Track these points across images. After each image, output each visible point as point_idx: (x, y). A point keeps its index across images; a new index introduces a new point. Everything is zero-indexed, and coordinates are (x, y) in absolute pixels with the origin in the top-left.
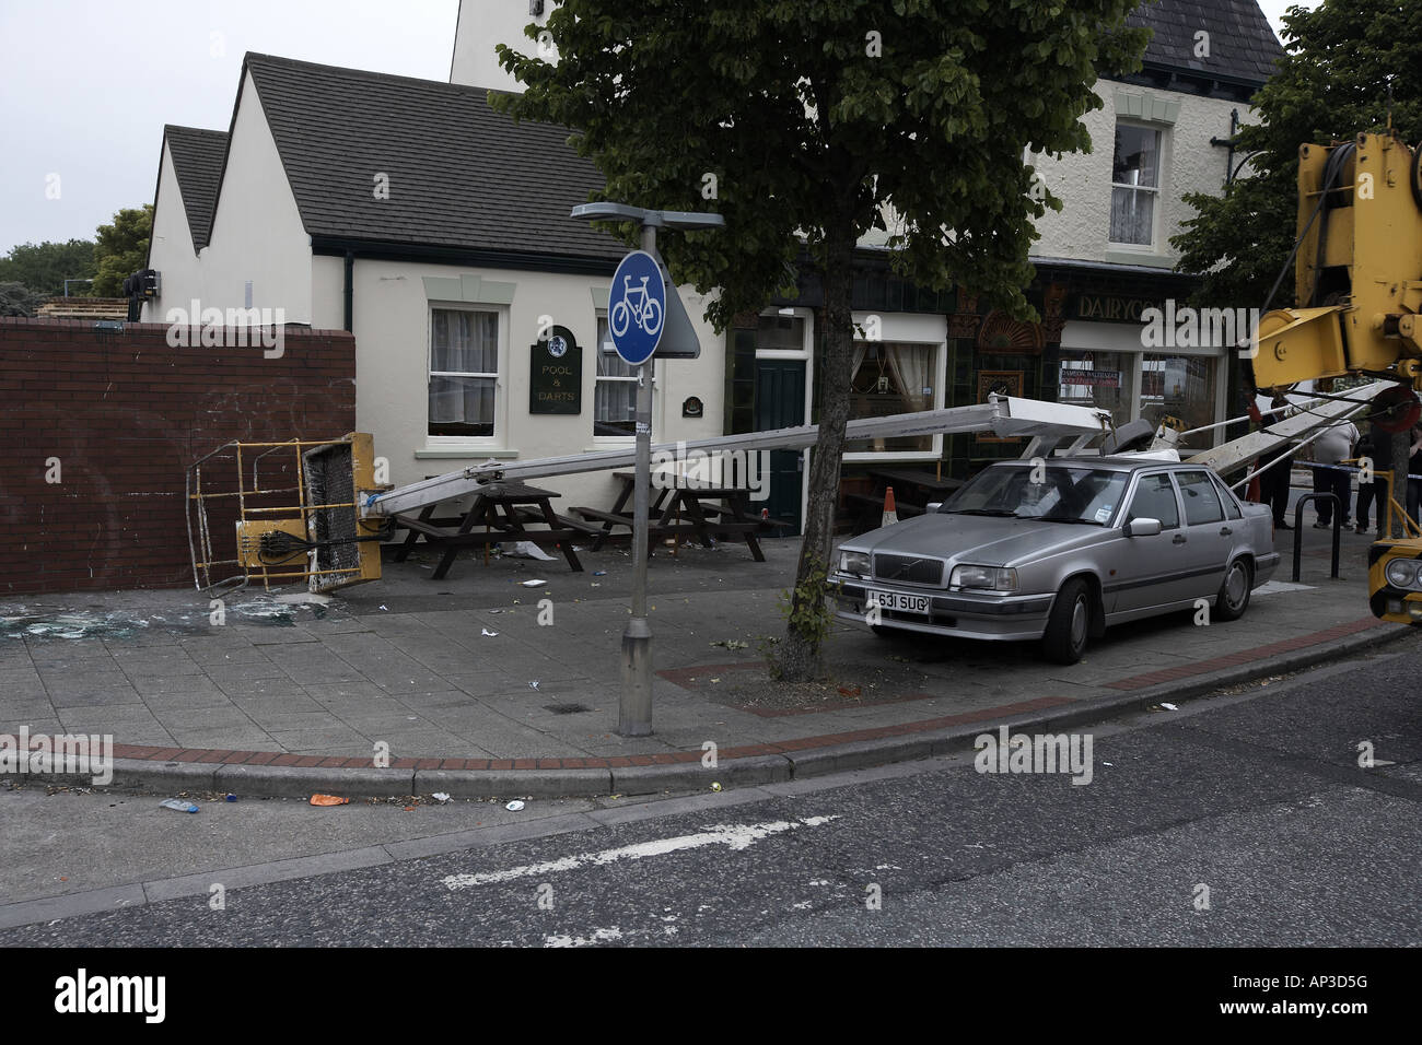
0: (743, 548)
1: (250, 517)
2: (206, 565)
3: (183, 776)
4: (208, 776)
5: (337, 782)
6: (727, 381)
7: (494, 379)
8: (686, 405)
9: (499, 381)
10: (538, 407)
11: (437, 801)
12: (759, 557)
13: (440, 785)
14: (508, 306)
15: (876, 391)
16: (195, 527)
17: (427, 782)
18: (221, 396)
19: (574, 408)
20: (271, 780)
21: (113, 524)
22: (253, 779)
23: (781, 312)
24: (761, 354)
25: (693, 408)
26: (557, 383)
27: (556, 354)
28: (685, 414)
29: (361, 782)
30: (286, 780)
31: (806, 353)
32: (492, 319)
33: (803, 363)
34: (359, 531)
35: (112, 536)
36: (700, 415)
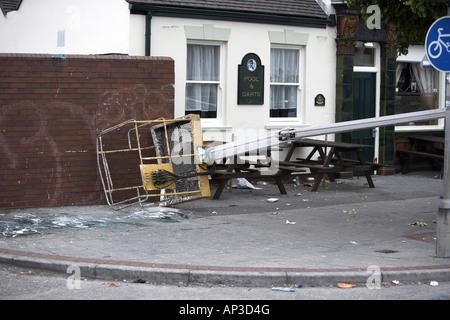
0: (363, 180)
1: (145, 162)
2: (110, 191)
3: (271, 278)
4: (283, 277)
5: (347, 277)
6: (337, 85)
7: (217, 85)
8: (316, 99)
9: (220, 86)
10: (242, 100)
11: (395, 284)
12: (371, 185)
13: (394, 277)
14: (226, 42)
15: (410, 90)
16: (103, 170)
17: (389, 276)
18: (110, 95)
19: (260, 101)
20: (315, 278)
21: (59, 169)
22: (306, 277)
23: (366, 45)
24: (356, 69)
25: (320, 100)
26: (252, 86)
27: (251, 69)
28: (316, 104)
29: (358, 277)
30: (322, 277)
31: (376, 69)
32: (216, 49)
33: (374, 74)
34: (198, 170)
35: (59, 175)
36: (324, 104)
